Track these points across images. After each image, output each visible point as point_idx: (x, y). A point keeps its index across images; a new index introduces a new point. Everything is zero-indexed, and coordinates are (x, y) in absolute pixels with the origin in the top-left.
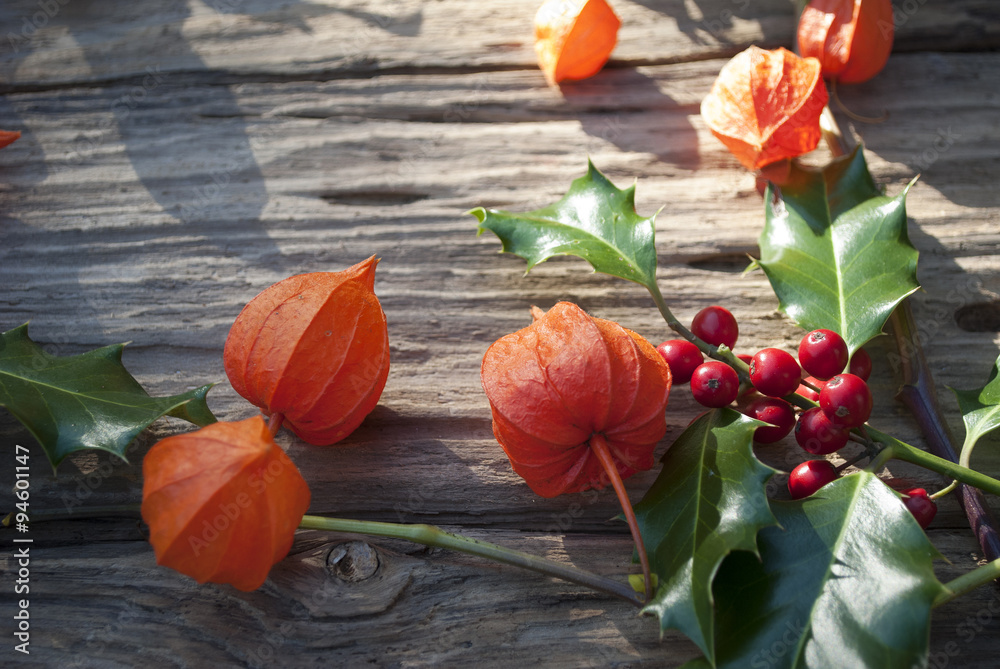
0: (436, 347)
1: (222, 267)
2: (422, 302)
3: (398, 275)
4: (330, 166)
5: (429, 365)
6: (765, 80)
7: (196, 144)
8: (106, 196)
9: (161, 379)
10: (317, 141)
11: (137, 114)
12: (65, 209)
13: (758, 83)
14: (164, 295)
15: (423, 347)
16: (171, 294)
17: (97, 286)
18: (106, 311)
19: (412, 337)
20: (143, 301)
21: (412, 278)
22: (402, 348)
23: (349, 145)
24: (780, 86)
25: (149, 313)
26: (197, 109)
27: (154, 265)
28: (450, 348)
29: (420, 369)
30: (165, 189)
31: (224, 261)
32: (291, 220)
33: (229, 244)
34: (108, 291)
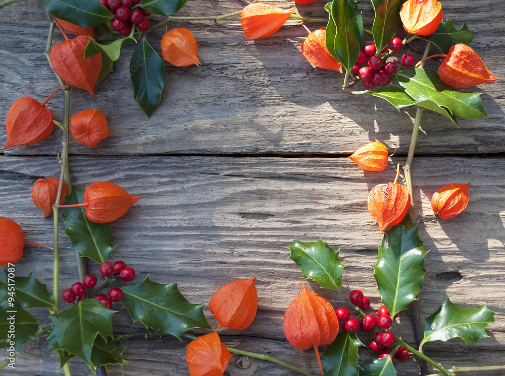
0: (272, 280)
1: (206, 245)
2: (269, 264)
3: (262, 253)
4: (242, 201)
5: (268, 287)
6: (388, 206)
7: (198, 188)
8: (169, 211)
9: (187, 285)
10: (239, 189)
11: (178, 171)
12: (155, 216)
13: (385, 208)
14: (189, 255)
15: (268, 280)
16: (190, 255)
17: (168, 251)
18: (171, 260)
19: (265, 277)
20: (182, 257)
21: (267, 254)
22: (262, 281)
23: (249, 192)
24: (392, 209)
25: (184, 263)
26: (198, 170)
27: (185, 242)
28: (276, 281)
29: (267, 288)
30: (188, 210)
31: (208, 242)
32: (229, 227)
33: (209, 236)
34: (171, 253)
